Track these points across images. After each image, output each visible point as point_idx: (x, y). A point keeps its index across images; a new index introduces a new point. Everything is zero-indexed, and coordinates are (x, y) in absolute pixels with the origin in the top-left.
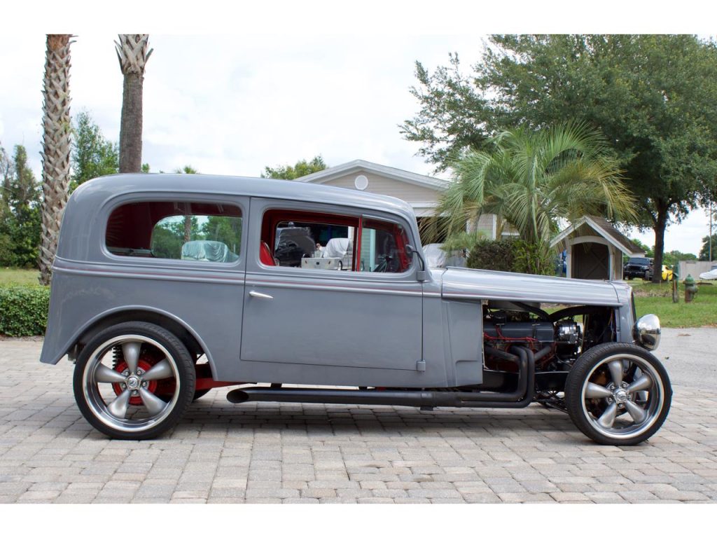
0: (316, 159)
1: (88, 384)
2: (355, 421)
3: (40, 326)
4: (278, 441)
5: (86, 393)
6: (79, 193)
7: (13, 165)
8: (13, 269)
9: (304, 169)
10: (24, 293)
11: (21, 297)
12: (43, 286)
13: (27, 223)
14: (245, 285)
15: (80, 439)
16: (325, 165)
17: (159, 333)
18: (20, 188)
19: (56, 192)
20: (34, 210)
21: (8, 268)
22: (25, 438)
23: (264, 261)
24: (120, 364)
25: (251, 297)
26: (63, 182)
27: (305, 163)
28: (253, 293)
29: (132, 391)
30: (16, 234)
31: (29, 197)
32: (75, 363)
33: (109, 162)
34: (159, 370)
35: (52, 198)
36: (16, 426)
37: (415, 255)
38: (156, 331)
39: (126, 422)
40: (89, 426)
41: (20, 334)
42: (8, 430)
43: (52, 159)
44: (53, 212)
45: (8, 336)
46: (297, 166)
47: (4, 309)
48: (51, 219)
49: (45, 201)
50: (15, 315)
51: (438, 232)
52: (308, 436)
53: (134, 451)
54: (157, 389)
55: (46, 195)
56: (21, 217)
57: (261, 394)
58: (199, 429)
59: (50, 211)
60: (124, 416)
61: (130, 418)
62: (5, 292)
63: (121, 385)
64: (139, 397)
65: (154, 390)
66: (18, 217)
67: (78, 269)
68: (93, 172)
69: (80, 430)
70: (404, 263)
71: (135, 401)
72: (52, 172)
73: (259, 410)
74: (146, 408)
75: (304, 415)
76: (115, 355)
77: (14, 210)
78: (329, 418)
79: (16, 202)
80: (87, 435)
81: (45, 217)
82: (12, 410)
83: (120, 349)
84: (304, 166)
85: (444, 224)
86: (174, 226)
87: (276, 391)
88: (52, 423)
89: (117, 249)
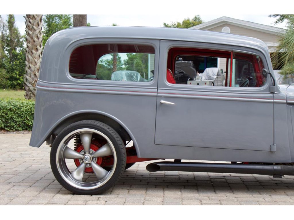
0: (196, 17)
1: (59, 159)
2: (229, 184)
3: (26, 124)
4: (179, 196)
5: (58, 165)
6: (52, 40)
7: (6, 25)
8: (8, 90)
9: (188, 24)
10: (16, 104)
11: (14, 106)
12: (27, 100)
13: (16, 61)
14: (157, 96)
15: (55, 194)
16: (202, 21)
17: (104, 127)
18: (11, 40)
19: (34, 41)
20: (20, 53)
21: (4, 89)
22: (21, 193)
23: (170, 81)
24: (79, 147)
25: (161, 104)
26: (39, 35)
27: (188, 20)
28: (162, 101)
29: (87, 164)
30: (9, 68)
31: (17, 45)
32: (51, 146)
33: (65, 22)
34: (103, 151)
35: (32, 45)
36: (15, 186)
37: (269, 75)
38: (101, 126)
39: (82, 183)
40: (61, 186)
41: (14, 130)
42: (10, 189)
43: (31, 21)
44: (33, 53)
45: (7, 131)
46: (183, 22)
47: (5, 114)
48: (31, 58)
49: (28, 47)
50: (11, 118)
51: (279, 62)
52: (198, 193)
53: (88, 202)
54: (102, 163)
55: (28, 43)
56: (12, 58)
57: (168, 166)
58: (129, 189)
59: (31, 53)
60: (81, 180)
61: (86, 181)
62: (5, 103)
63: (79, 160)
64: (91, 168)
65: (100, 164)
66: (10, 58)
67: (52, 87)
68: (55, 29)
69: (54, 189)
70: (260, 81)
71: (89, 170)
72: (32, 29)
73: (166, 177)
74: (95, 175)
75: (195, 180)
76: (75, 141)
77: (8, 53)
78: (212, 182)
79: (9, 48)
80: (59, 192)
81: (28, 57)
82: (11, 176)
83: (79, 138)
84: (188, 22)
85: (283, 57)
86: (106, 62)
87: (177, 165)
88: (37, 184)
89: (76, 75)
